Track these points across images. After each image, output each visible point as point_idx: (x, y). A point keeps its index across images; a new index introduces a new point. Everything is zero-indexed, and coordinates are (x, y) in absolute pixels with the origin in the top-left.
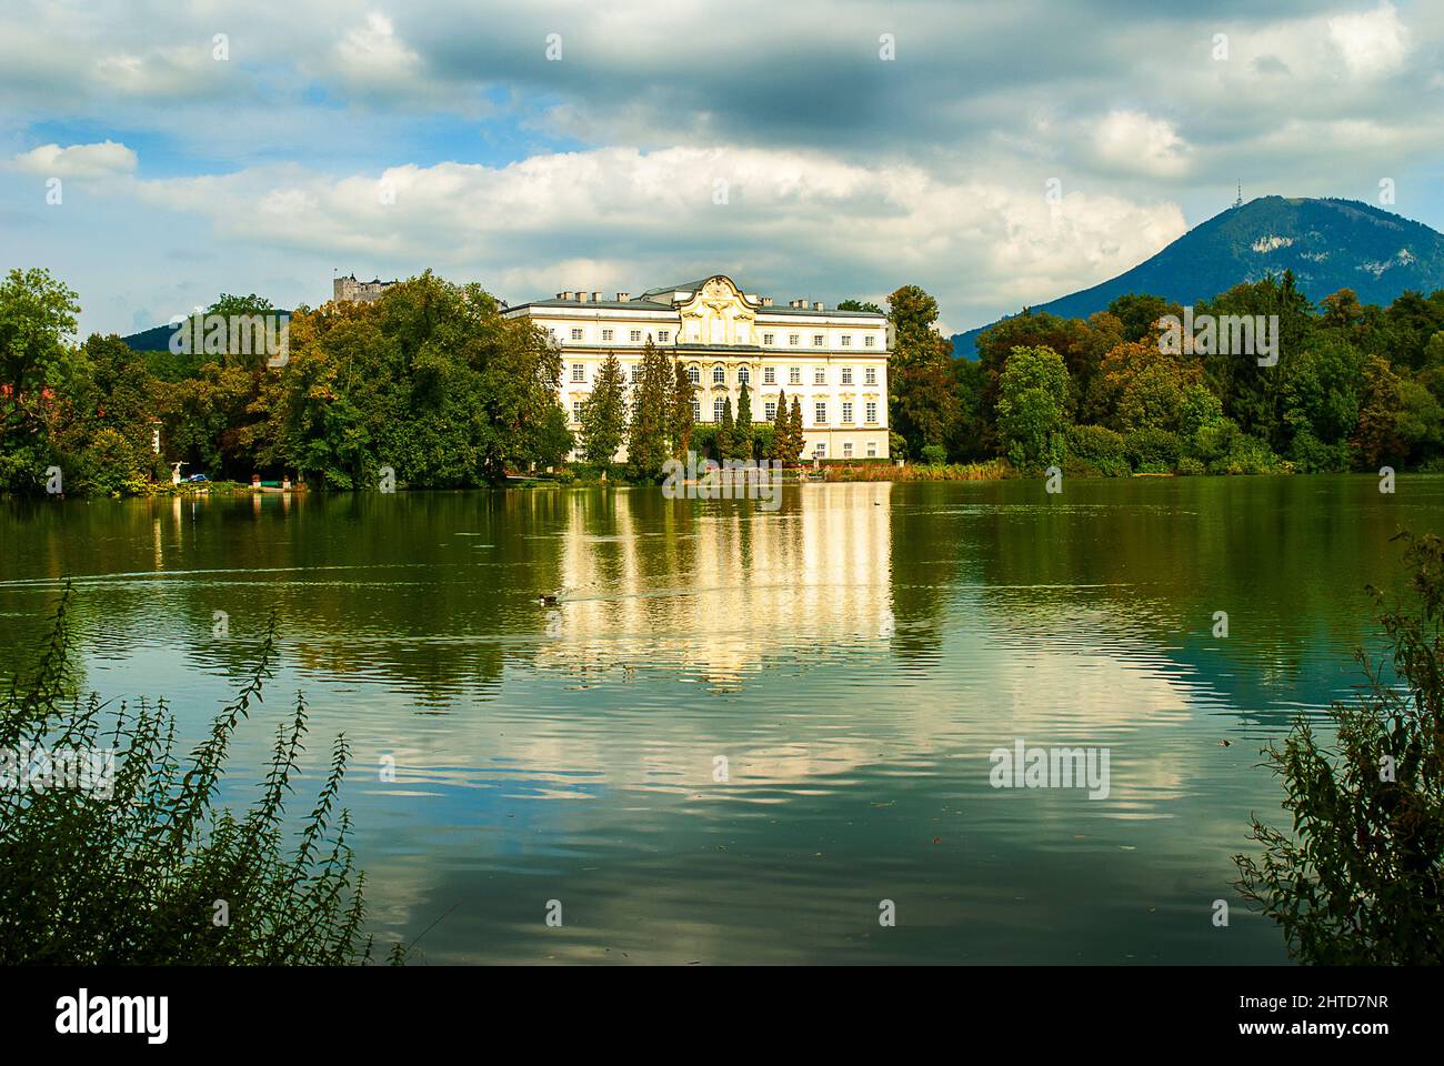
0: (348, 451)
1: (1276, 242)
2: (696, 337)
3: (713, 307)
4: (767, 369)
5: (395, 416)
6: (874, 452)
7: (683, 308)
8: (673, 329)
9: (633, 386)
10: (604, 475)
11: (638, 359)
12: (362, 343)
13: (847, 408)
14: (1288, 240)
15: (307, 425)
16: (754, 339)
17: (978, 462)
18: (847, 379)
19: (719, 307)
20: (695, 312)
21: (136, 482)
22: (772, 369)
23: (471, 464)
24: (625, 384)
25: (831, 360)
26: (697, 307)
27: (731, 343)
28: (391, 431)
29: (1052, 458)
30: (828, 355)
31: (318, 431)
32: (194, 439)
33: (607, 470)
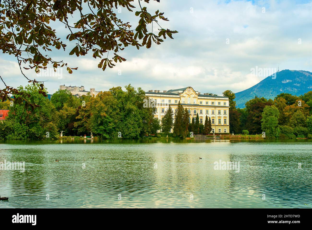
0: (109, 129)
1: (288, 81)
2: (184, 102)
3: (188, 94)
4: (200, 110)
5: (120, 120)
6: (226, 131)
7: (181, 95)
8: (178, 100)
9: (175, 114)
10: (167, 136)
11: (176, 107)
12: (112, 102)
13: (220, 120)
14: (291, 80)
15: (99, 122)
16: (197, 103)
17: (258, 134)
18: (219, 113)
19: (189, 94)
20: (184, 95)
21: (57, 136)
22: (202, 110)
23: (138, 133)
24: (173, 113)
25: (216, 108)
26: (184, 94)
27: (192, 104)
28: (119, 124)
29: (277, 134)
30: (215, 107)
31: (102, 124)
32: (61, 125)
33: (168, 135)
